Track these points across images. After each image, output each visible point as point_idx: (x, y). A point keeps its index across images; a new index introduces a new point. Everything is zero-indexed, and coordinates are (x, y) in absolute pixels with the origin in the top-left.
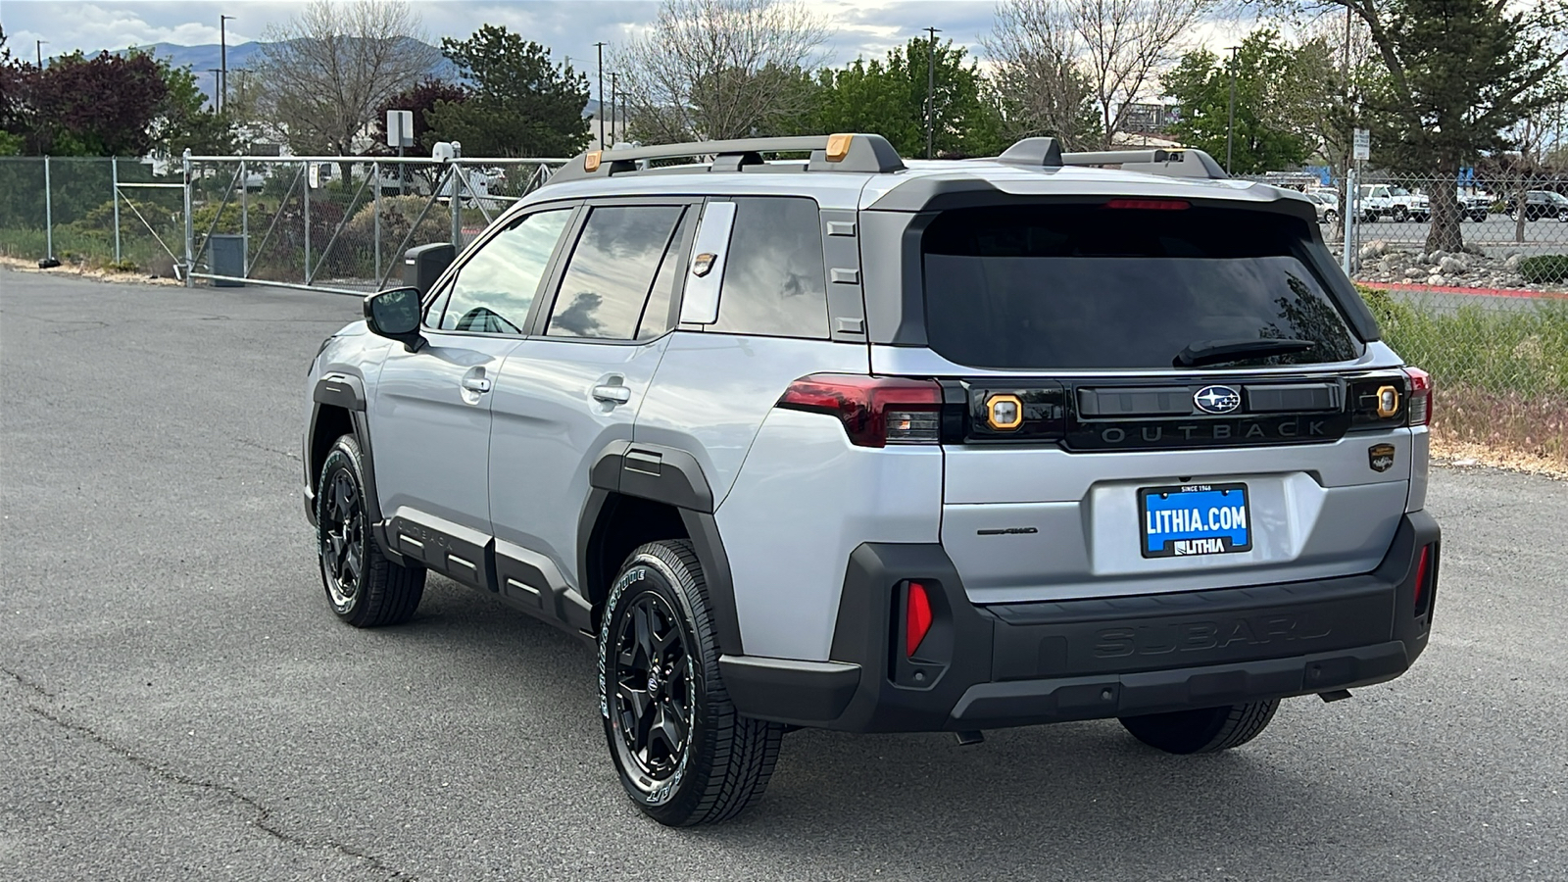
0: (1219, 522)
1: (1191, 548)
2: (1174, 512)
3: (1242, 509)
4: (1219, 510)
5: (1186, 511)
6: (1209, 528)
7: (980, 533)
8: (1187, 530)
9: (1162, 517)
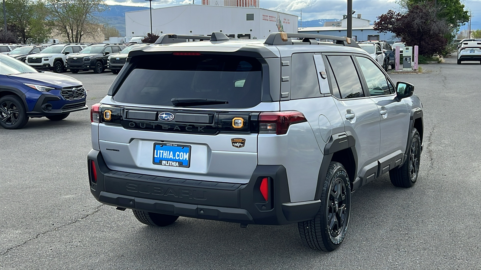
0: (179, 157)
1: (167, 164)
2: (164, 151)
3: (188, 154)
4: (180, 153)
5: (168, 152)
6: (175, 158)
7: (107, 149)
8: (168, 158)
9: (160, 153)
